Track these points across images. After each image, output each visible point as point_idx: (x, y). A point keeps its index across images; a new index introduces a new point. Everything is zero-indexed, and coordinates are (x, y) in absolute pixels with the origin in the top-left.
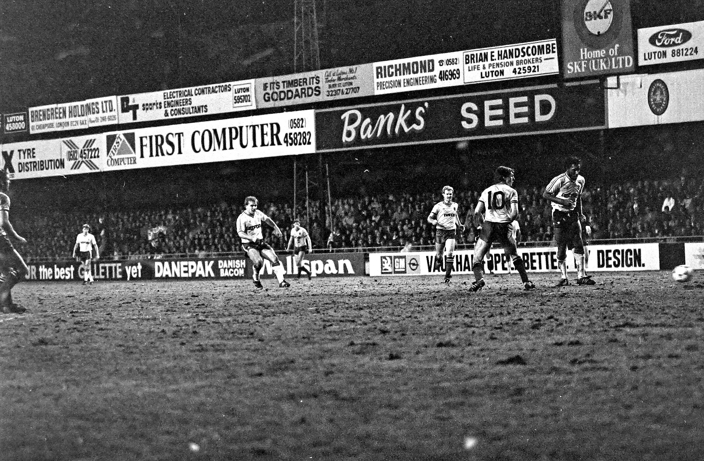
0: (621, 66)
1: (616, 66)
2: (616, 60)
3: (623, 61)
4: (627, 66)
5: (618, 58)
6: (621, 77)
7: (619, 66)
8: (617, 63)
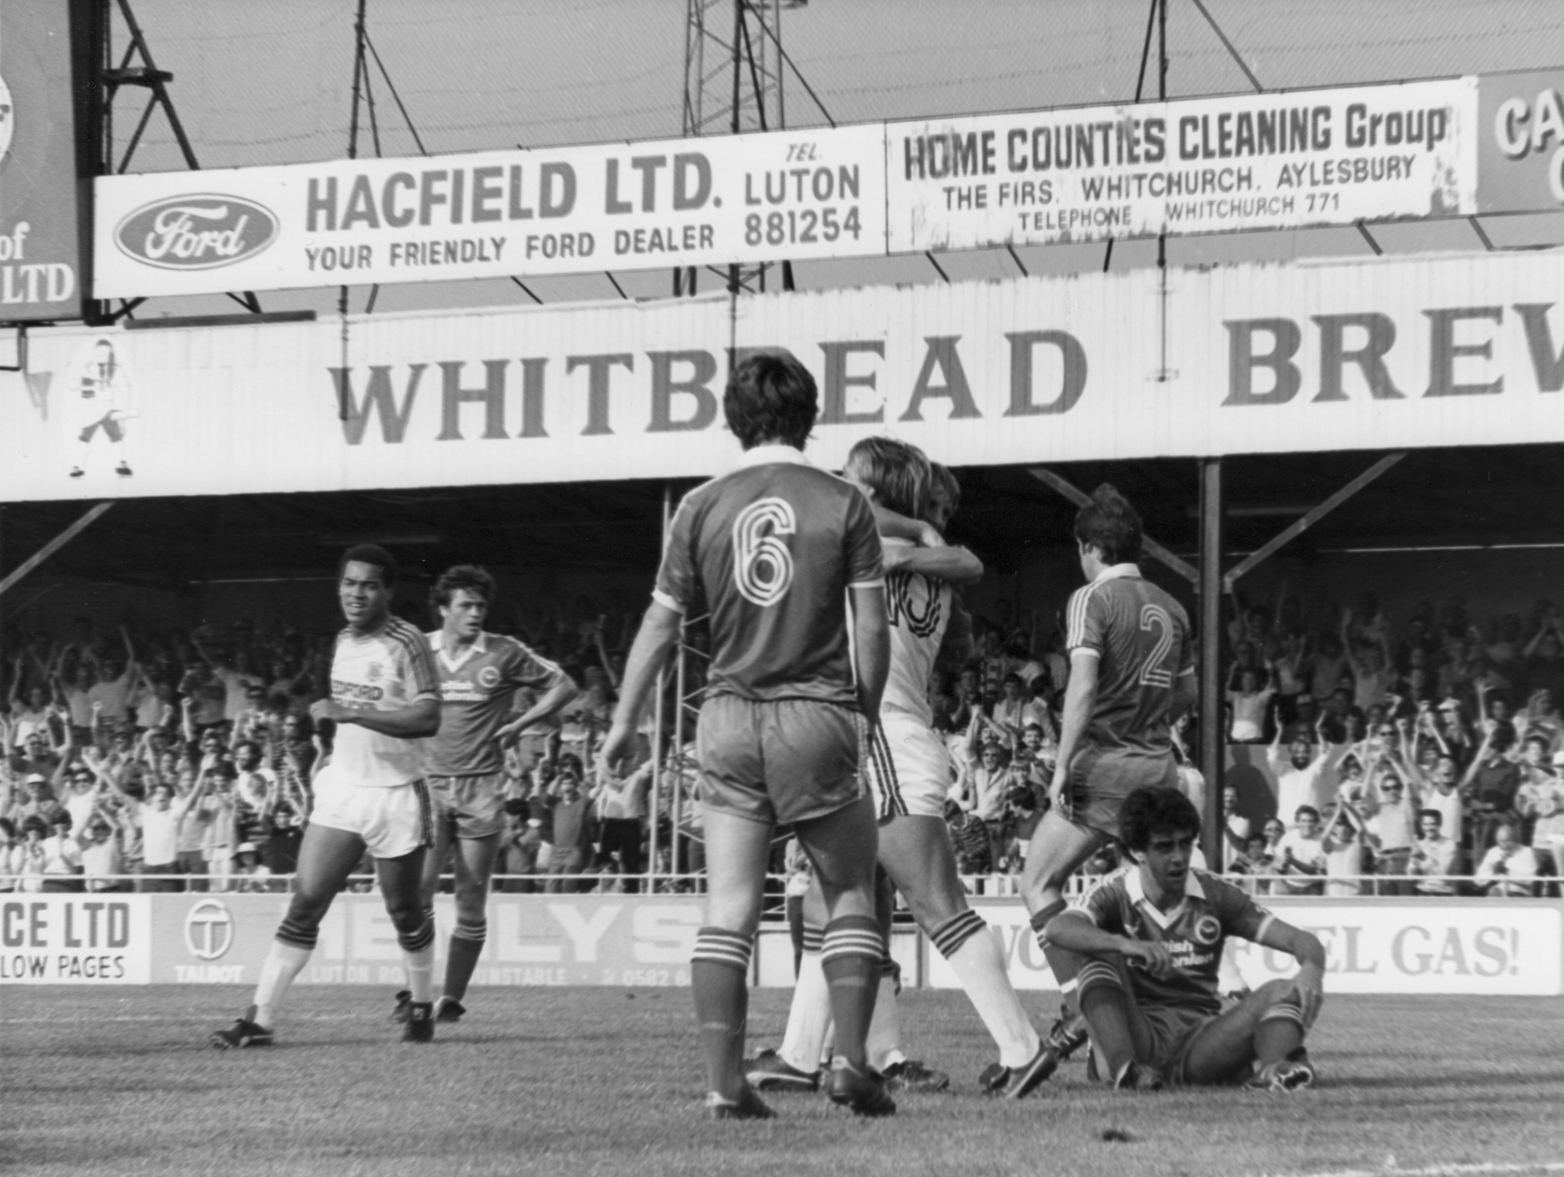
0: (33, 298)
1: (15, 295)
2: (16, 273)
3: (43, 280)
4: (52, 296)
5: (23, 269)
6: (31, 331)
7: (26, 296)
8: (20, 284)
